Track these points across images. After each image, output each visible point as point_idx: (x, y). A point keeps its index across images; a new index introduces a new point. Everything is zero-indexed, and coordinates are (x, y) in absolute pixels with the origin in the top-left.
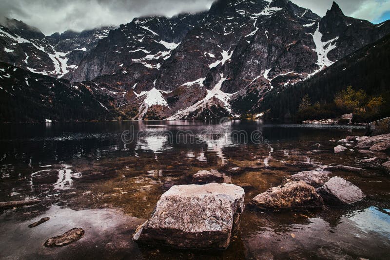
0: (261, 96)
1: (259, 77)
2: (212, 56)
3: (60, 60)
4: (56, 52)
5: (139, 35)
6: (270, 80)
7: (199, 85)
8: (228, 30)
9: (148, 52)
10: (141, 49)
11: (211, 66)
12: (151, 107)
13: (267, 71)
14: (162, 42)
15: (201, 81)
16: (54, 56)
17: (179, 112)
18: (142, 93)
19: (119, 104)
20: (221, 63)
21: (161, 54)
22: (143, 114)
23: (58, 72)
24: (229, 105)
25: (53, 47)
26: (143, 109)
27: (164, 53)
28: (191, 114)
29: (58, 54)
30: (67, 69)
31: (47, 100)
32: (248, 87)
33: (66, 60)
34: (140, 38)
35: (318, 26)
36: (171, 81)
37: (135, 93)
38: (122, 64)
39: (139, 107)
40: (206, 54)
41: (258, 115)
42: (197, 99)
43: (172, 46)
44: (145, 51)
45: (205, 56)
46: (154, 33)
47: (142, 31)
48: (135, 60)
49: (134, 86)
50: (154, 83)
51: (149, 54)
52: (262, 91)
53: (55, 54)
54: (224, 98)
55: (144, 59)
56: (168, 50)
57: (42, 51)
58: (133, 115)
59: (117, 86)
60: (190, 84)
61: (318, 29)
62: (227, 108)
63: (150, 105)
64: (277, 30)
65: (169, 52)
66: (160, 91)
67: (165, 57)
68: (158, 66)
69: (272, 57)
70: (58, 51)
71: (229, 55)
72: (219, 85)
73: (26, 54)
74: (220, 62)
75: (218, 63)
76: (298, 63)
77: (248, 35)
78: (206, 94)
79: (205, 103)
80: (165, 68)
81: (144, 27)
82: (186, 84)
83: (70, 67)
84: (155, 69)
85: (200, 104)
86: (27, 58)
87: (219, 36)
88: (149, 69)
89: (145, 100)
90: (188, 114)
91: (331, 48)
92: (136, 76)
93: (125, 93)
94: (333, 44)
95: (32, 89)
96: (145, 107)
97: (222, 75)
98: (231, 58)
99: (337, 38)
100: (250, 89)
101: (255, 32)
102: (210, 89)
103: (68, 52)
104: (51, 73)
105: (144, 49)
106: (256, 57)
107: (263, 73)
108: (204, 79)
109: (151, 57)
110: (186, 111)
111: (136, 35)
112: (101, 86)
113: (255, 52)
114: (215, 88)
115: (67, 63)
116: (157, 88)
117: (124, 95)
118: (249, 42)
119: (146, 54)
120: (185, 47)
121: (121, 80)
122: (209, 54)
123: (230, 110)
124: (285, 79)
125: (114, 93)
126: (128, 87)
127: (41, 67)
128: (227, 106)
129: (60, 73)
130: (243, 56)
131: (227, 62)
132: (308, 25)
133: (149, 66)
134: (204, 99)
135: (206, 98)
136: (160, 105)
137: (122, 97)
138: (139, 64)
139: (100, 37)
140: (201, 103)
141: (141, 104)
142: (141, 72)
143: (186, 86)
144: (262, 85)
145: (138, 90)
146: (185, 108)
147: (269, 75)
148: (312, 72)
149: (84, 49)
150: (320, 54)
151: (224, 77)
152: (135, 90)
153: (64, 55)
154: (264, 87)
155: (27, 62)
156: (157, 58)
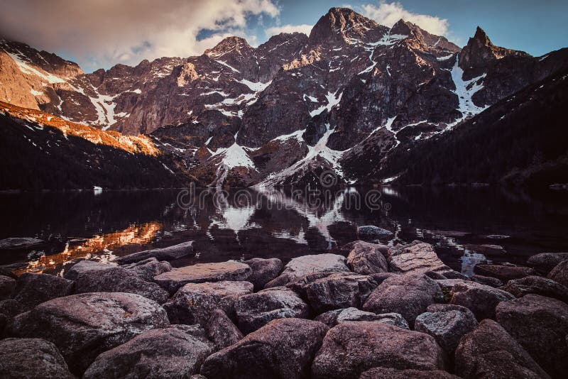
0: (384, 155)
1: (379, 128)
2: (314, 100)
3: (106, 105)
4: (99, 95)
5: (214, 72)
6: (396, 133)
7: (296, 140)
8: (335, 64)
9: (226, 95)
10: (217, 90)
11: (313, 114)
12: (233, 169)
13: (390, 121)
14: (245, 82)
15: (299, 134)
16: (97, 100)
17: (272, 177)
18: (220, 151)
19: (188, 165)
20: (326, 110)
21: (243, 97)
22: (222, 179)
23: (102, 122)
24: (340, 167)
25: (95, 89)
26: (222, 173)
27: (248, 97)
28: (288, 179)
29: (102, 98)
30: (115, 118)
31: (93, 159)
32: (365, 142)
33: (113, 105)
34: (215, 75)
35: (457, 60)
36: (258, 134)
37: (210, 150)
38: (191, 112)
39: (216, 169)
40: (306, 98)
41: (386, 181)
42: (295, 158)
43: (259, 87)
44: (222, 94)
45: (305, 100)
46: (233, 69)
47: (217, 67)
48: (209, 106)
49: (208, 141)
50: (236, 136)
51: (228, 97)
52: (384, 148)
53: (98, 97)
54: (332, 157)
55: (220, 104)
56: (253, 92)
57: (80, 94)
58: (209, 181)
59: (185, 141)
60: (284, 138)
61: (457, 64)
62: (336, 170)
63: (231, 167)
64: (403, 65)
65: (255, 95)
66: (243, 148)
67: (249, 101)
68: (241, 113)
69: (397, 101)
70: (102, 93)
71: (336, 99)
72: (324, 139)
73: (60, 98)
74: (324, 108)
75: (321, 109)
76: (433, 109)
77: (362, 72)
78: (307, 151)
79: (306, 164)
80: (249, 116)
81: (220, 62)
82: (278, 138)
83: (118, 115)
84: (236, 118)
85: (299, 166)
86: (61, 102)
87: (323, 73)
88: (228, 119)
89: (223, 160)
90: (284, 178)
91: (476, 88)
92: (211, 127)
93: (196, 150)
94: (479, 83)
95: (72, 145)
96: (224, 170)
97: (328, 126)
98: (339, 103)
99: (485, 75)
100: (368, 145)
101: (372, 67)
102: (313, 144)
103: (116, 96)
104: (93, 123)
105: (221, 91)
106: (375, 102)
107: (385, 124)
108: (304, 131)
109: (230, 102)
110: (280, 174)
111: (209, 72)
112: (164, 141)
113: (374, 94)
114: (319, 143)
115: (115, 109)
116: (239, 144)
117: (194, 153)
118: (364, 81)
119: (223, 98)
120: (277, 88)
121: (191, 133)
122: (310, 97)
123: (341, 174)
124: (416, 131)
125: (182, 151)
126: (199, 143)
127: (79, 115)
128: (337, 168)
129: (105, 123)
130: (357, 100)
131: (334, 108)
132: (443, 58)
133: (228, 114)
134: (305, 159)
135: (307, 157)
136: (245, 168)
137: (192, 156)
138: (215, 111)
139: (160, 75)
140: (301, 164)
141: (218, 166)
142: (217, 122)
143: (279, 141)
144: (385, 139)
145: (214, 146)
146: (279, 170)
147: (393, 125)
148: (453, 121)
149: (138, 91)
150: (462, 98)
151: (331, 128)
152: (210, 146)
153: (109, 98)
154: (387, 142)
155: (60, 109)
156: (239, 103)
